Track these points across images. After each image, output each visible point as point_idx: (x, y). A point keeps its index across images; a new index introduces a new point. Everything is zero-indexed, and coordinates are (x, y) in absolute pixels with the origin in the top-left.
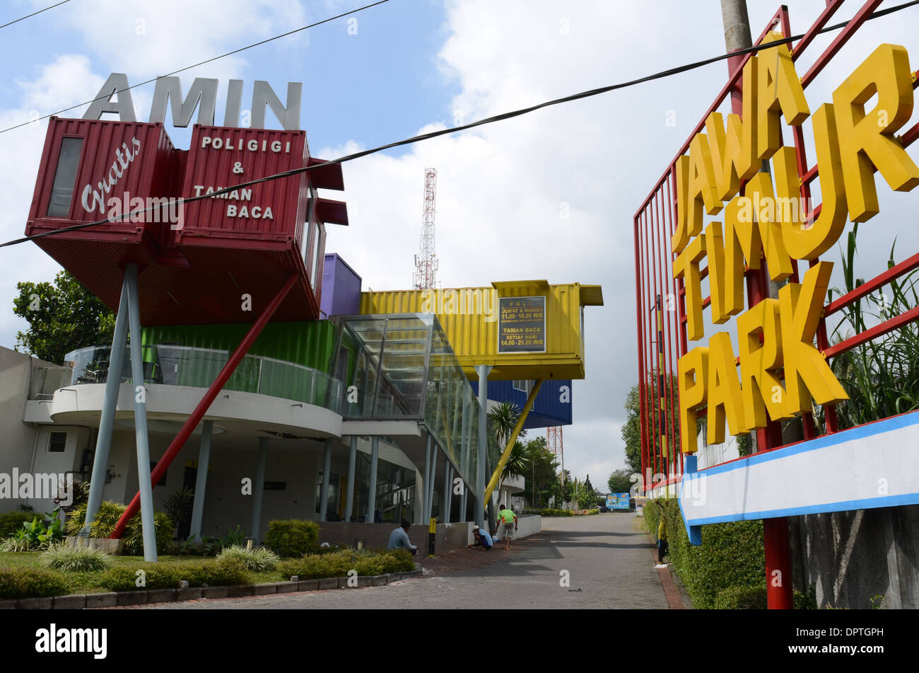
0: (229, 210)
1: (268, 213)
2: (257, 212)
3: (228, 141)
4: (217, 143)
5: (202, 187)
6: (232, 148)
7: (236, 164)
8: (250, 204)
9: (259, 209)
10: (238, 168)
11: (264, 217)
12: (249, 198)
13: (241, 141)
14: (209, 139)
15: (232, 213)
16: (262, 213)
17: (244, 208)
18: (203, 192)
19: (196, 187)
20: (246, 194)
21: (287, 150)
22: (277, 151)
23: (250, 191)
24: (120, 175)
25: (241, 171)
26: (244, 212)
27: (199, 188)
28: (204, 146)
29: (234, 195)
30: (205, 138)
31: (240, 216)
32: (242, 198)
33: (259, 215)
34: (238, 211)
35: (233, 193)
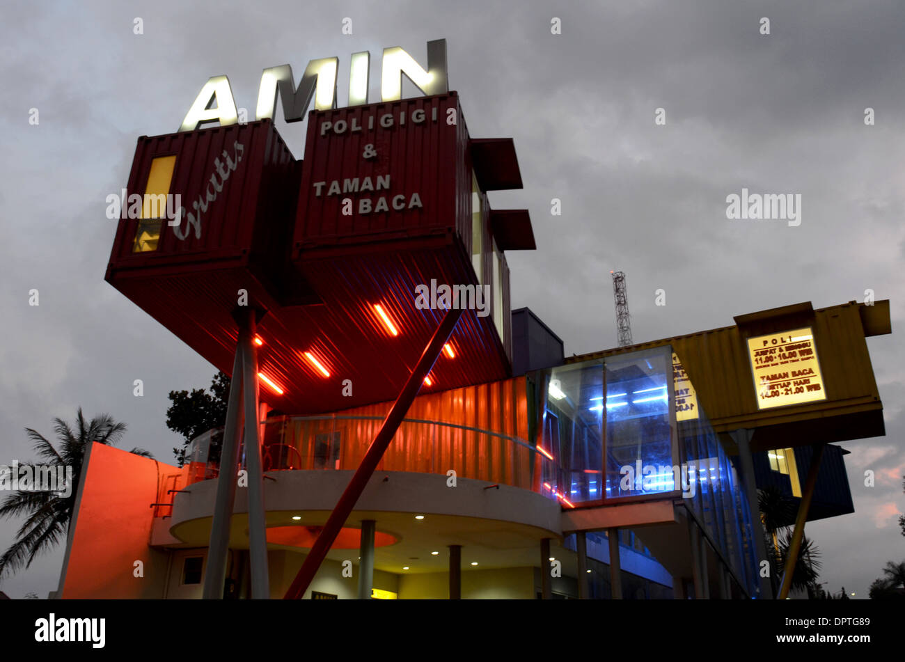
0: (361, 206)
1: (416, 201)
2: (399, 202)
3: (354, 121)
4: (340, 126)
5: (323, 183)
6: (359, 128)
7: (366, 148)
8: (389, 194)
9: (402, 197)
10: (369, 151)
11: (410, 206)
12: (387, 186)
13: (371, 119)
14: (329, 124)
15: (365, 209)
16: (407, 201)
17: (382, 200)
18: (325, 189)
19: (315, 185)
20: (384, 182)
21: (433, 118)
22: (420, 121)
23: (388, 177)
24: (219, 188)
25: (374, 154)
26: (382, 204)
27: (319, 185)
28: (323, 133)
29: (368, 184)
30: (323, 125)
31: (377, 210)
32: (378, 188)
33: (403, 205)
34: (374, 206)
35: (365, 183)
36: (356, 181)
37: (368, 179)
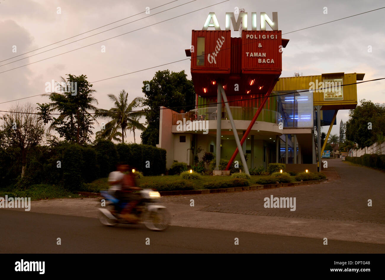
0: (259, 61)
1: (272, 61)
2: (268, 61)
3: (255, 35)
4: (252, 36)
5: (249, 53)
6: (257, 38)
8: (266, 58)
10: (260, 45)
11: (271, 63)
12: (265, 56)
13: (260, 35)
14: (249, 35)
18: (249, 55)
19: (246, 53)
21: (276, 38)
22: (273, 38)
23: (265, 53)
25: (261, 46)
26: (264, 61)
28: (247, 38)
29: (260, 55)
30: (247, 35)
31: (263, 62)
32: (263, 56)
33: (269, 62)
34: (262, 61)
35: (259, 54)
36: (257, 53)
37: (260, 53)
